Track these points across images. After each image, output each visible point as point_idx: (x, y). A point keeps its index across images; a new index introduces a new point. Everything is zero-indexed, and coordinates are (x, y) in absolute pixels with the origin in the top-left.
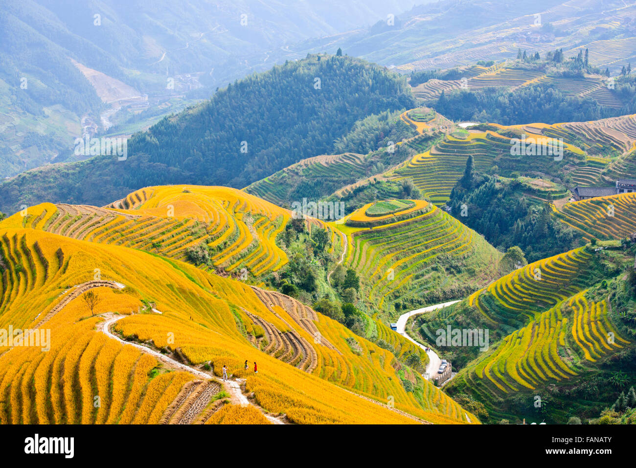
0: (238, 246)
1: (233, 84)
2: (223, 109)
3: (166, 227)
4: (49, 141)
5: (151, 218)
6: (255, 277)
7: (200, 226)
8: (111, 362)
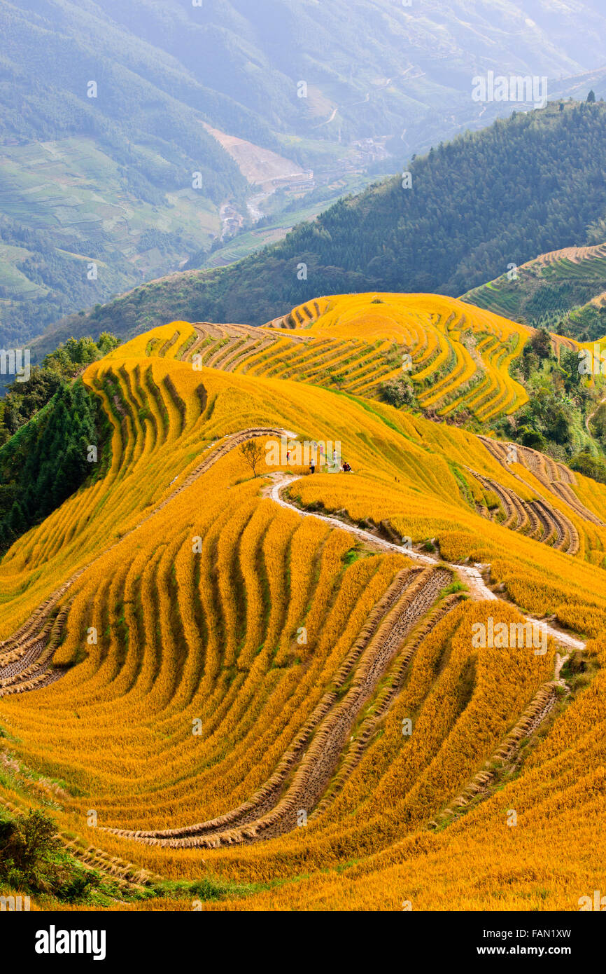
0: (455, 379)
1: (436, 148)
2: (423, 185)
3: (350, 352)
4: (176, 241)
5: (329, 341)
6: (480, 423)
7: (399, 351)
8: (286, 542)
